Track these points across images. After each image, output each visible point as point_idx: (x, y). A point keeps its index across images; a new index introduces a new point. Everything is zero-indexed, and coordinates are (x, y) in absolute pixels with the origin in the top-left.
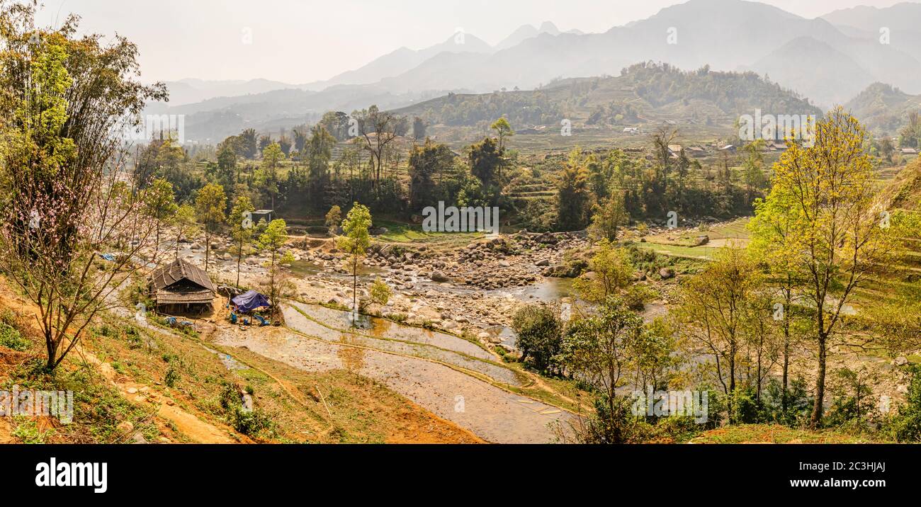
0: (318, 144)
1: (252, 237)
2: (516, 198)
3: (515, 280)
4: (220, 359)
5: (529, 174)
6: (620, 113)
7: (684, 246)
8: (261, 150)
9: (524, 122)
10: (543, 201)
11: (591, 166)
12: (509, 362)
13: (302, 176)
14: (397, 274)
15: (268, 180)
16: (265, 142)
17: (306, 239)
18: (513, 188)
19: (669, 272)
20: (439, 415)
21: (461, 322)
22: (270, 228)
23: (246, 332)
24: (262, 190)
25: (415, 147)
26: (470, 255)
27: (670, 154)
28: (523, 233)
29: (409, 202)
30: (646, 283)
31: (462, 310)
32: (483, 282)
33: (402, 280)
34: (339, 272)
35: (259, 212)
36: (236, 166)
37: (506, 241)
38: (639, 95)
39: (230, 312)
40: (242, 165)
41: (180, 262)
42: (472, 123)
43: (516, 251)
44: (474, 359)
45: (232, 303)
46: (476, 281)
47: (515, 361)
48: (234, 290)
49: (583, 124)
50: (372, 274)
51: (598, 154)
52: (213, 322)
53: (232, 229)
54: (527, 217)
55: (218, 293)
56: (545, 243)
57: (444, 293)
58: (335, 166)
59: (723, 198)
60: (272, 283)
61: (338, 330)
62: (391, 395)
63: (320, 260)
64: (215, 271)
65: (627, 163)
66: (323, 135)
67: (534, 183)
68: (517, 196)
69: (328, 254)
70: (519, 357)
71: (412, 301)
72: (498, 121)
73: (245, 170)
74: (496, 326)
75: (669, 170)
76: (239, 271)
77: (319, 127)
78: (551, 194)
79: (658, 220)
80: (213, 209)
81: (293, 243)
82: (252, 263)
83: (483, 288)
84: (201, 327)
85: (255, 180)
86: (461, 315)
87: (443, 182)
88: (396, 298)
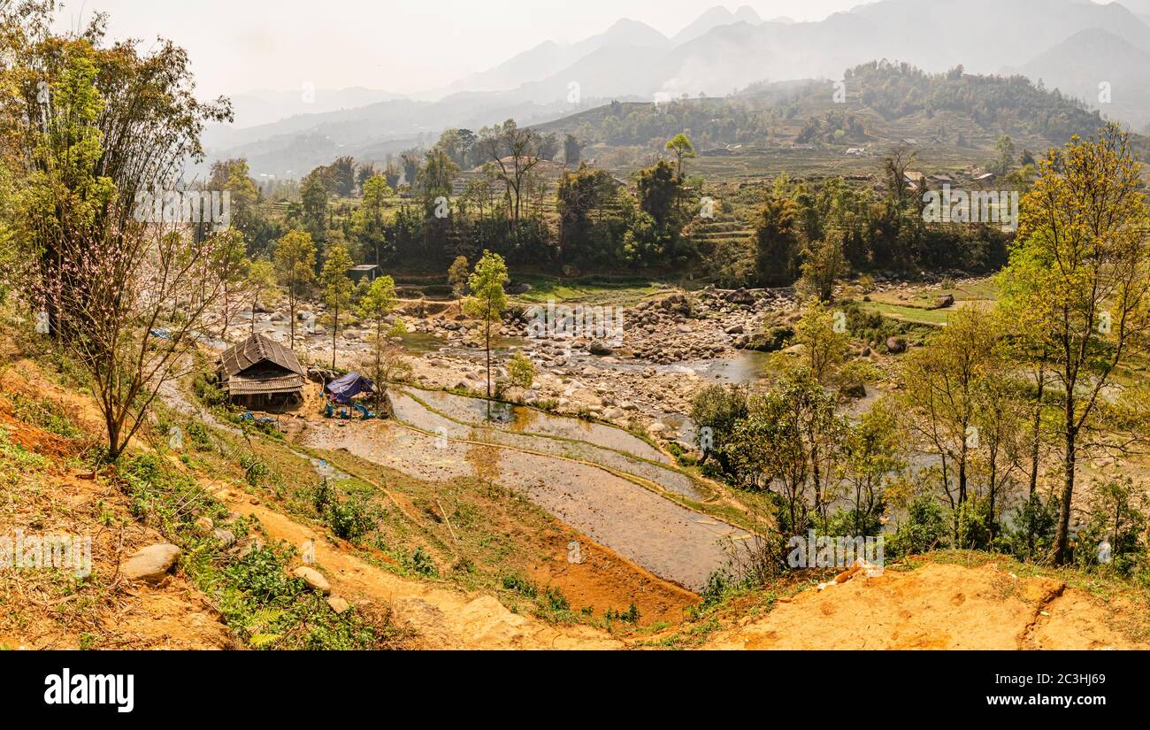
0: (434, 174)
1: (351, 301)
2: (700, 240)
3: (698, 350)
4: (313, 466)
5: (717, 209)
6: (840, 129)
7: (919, 307)
8: (361, 184)
9: (713, 139)
10: (736, 244)
11: (801, 199)
12: (685, 466)
13: (414, 218)
14: (544, 345)
15: (370, 224)
16: (366, 174)
17: (423, 303)
18: (697, 227)
19: (899, 342)
20: (595, 539)
21: (628, 408)
22: (374, 288)
23: (344, 429)
24: (363, 238)
25: (566, 175)
26: (640, 318)
27: (907, 184)
28: (709, 289)
29: (559, 247)
30: (869, 359)
31: (630, 393)
32: (655, 353)
33: (552, 354)
34: (469, 346)
35: (359, 268)
36: (327, 206)
37: (687, 298)
38: (866, 103)
39: (325, 402)
40: (336, 206)
41: (258, 338)
42: (643, 143)
43: (701, 313)
44: (641, 460)
45: (327, 391)
46: (647, 353)
47: (693, 464)
48: (329, 373)
49: (792, 143)
50: (512, 347)
51: (811, 183)
52: (302, 418)
53: (324, 291)
54: (715, 266)
55: (309, 378)
56: (739, 303)
57: (606, 371)
58: (458, 203)
59: (976, 245)
60: (378, 362)
61: (468, 425)
62: (533, 511)
63: (443, 331)
64: (304, 348)
65: (849, 195)
66: (441, 162)
67: (725, 220)
68: (702, 237)
69: (453, 322)
70: (699, 458)
71: (564, 382)
72: (676, 138)
73: (339, 212)
74: (673, 414)
75: (904, 206)
76: (335, 348)
77: (436, 150)
78: (747, 236)
79: (889, 273)
80: (298, 264)
81: (404, 309)
82: (351, 337)
83: (656, 362)
84: (285, 424)
85: (353, 224)
86: (628, 399)
87: (604, 221)
88: (543, 380)
